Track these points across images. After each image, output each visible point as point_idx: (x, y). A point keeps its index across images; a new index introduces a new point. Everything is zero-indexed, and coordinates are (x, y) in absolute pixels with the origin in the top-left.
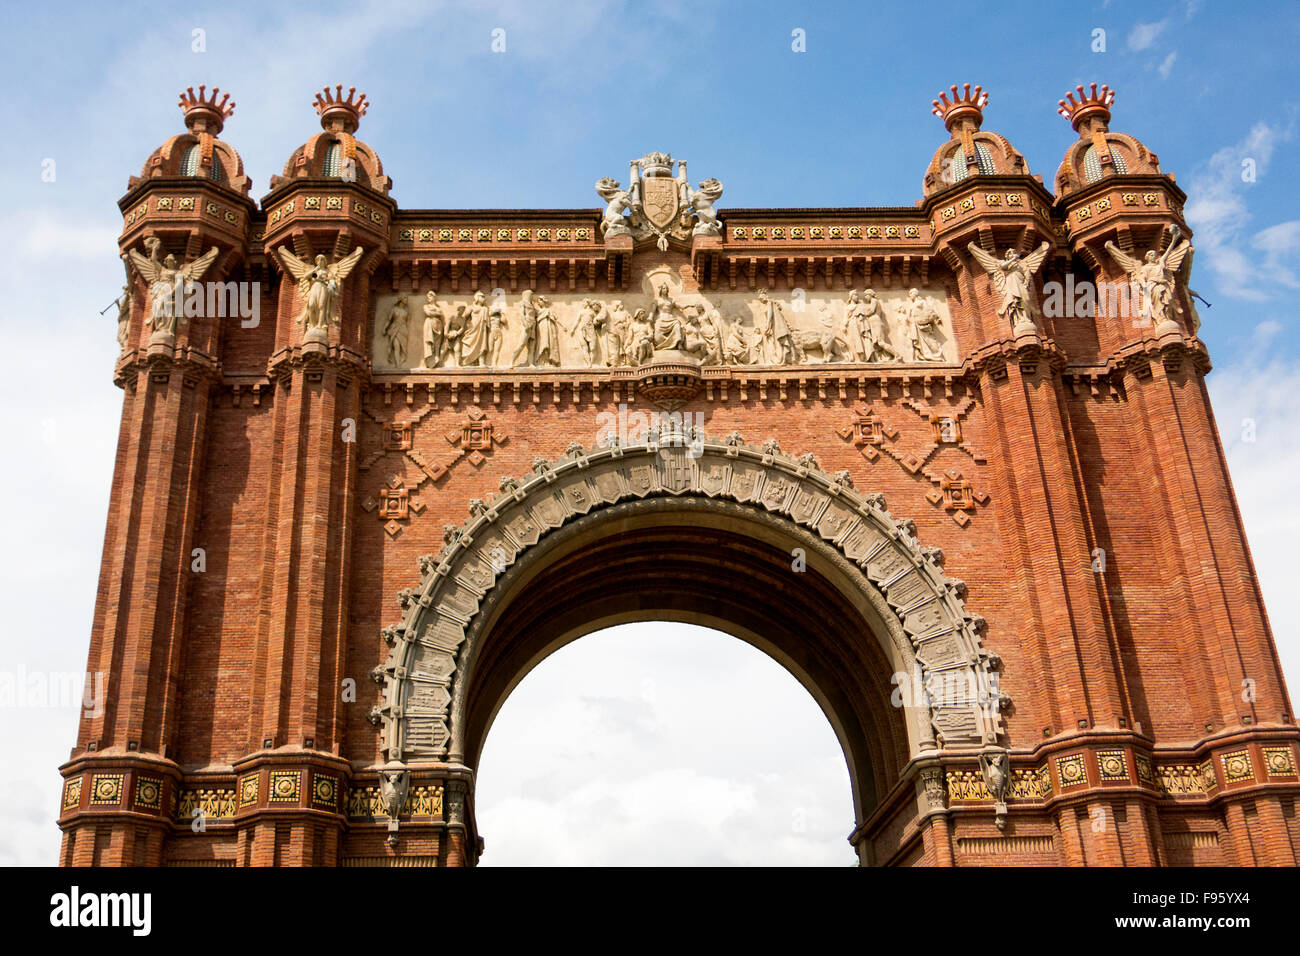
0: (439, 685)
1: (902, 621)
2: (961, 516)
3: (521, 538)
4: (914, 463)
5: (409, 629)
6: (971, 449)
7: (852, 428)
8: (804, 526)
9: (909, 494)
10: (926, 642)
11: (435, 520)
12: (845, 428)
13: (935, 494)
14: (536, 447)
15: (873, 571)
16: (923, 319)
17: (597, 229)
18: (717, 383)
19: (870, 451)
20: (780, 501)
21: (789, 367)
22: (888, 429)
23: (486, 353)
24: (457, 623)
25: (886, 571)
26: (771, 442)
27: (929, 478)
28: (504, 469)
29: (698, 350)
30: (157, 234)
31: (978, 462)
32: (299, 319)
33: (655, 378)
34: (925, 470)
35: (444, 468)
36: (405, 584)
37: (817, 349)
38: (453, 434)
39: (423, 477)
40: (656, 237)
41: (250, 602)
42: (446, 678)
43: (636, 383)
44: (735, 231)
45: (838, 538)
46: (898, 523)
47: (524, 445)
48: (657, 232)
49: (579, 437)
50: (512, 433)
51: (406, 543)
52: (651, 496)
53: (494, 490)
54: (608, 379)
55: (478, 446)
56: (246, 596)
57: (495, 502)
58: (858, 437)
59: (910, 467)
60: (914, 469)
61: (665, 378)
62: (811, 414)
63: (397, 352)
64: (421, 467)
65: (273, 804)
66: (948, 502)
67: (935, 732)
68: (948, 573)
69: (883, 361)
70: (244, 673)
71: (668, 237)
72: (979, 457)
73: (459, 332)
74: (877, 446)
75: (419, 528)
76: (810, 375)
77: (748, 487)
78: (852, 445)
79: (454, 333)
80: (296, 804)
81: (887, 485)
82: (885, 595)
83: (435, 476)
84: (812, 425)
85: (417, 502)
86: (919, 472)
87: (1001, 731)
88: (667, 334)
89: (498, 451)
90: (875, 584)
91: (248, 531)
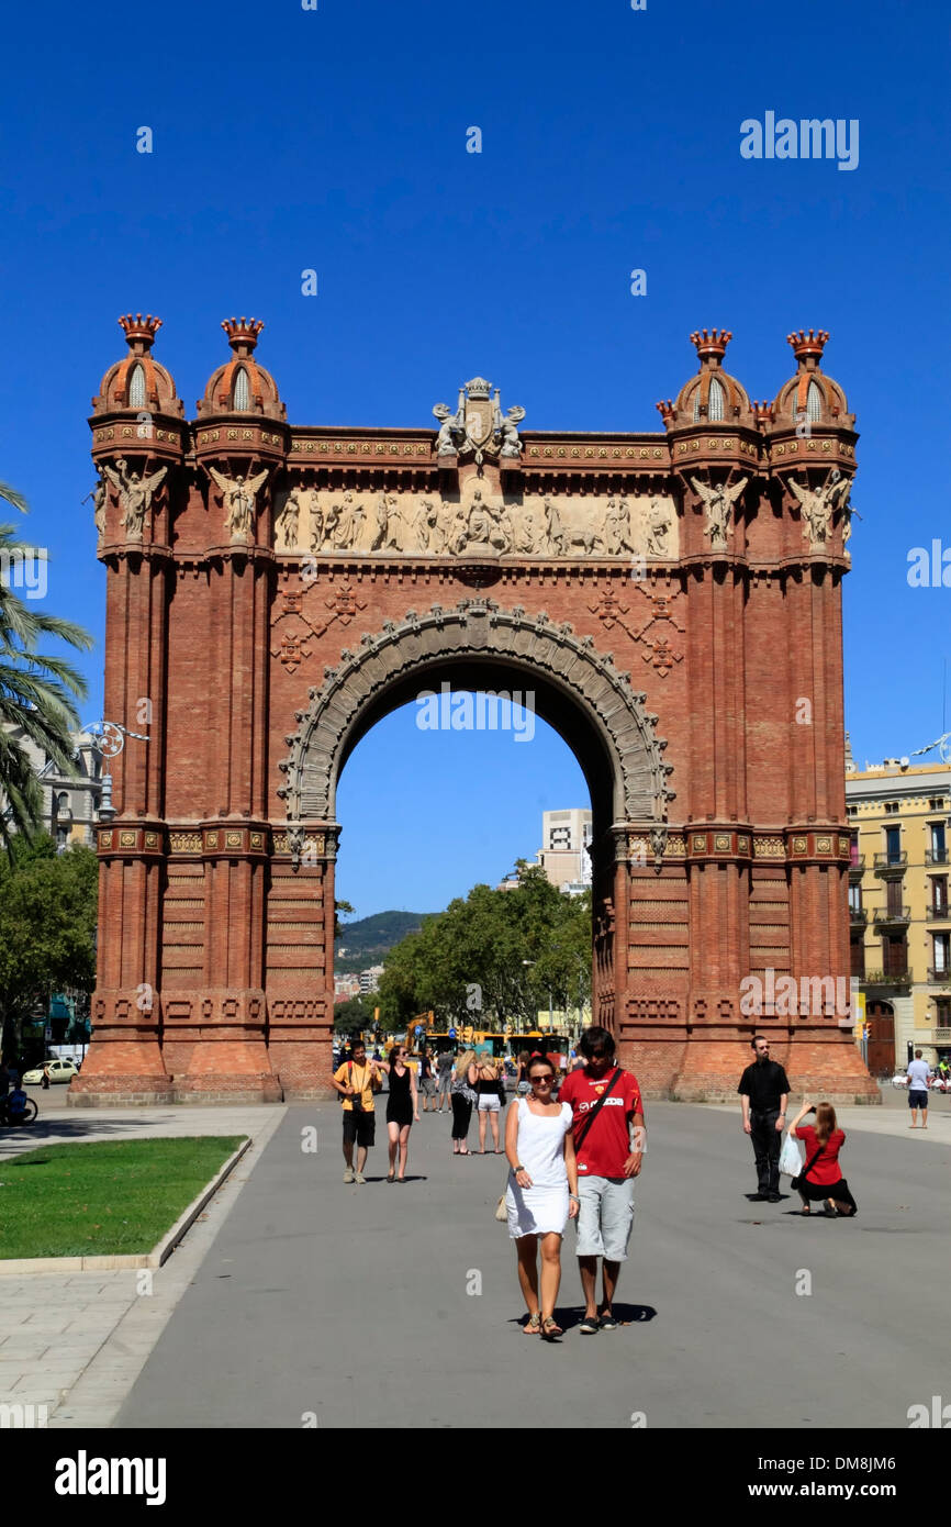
0: (321, 773)
1: (615, 740)
2: (663, 670)
3: (374, 676)
4: (636, 632)
5: (303, 737)
6: (677, 622)
7: (598, 604)
8: (559, 673)
9: (631, 653)
10: (628, 755)
11: (319, 662)
12: (594, 604)
13: (647, 654)
14: (385, 611)
15: (600, 707)
16: (657, 524)
17: (433, 444)
18: (510, 569)
19: (608, 621)
20: (544, 656)
21: (560, 558)
22: (624, 606)
23: (352, 541)
24: (333, 733)
25: (608, 708)
26: (543, 613)
27: (645, 642)
28: (363, 627)
29: (499, 544)
30: (125, 457)
31: (680, 631)
32: (226, 524)
33: (467, 567)
34: (643, 636)
35: (324, 626)
36: (299, 706)
37: (580, 543)
38: (330, 601)
39: (311, 632)
40: (474, 451)
41: (199, 715)
42: (326, 768)
43: (455, 568)
44: (533, 449)
45: (581, 683)
46: (620, 674)
47: (378, 610)
48: (475, 448)
49: (414, 605)
50: (370, 601)
51: (300, 678)
52: (461, 649)
53: (357, 642)
54: (435, 564)
55: (345, 609)
56: (197, 711)
57: (359, 652)
58: (603, 611)
59: (632, 633)
60: (636, 636)
61: (474, 566)
62: (572, 593)
63: (290, 538)
64: (309, 624)
65: (227, 850)
66: (656, 660)
67: (627, 812)
68: (649, 709)
69: (625, 555)
70: (199, 762)
71: (483, 452)
72: (682, 629)
73: (333, 524)
74: (614, 618)
75: (308, 667)
76: (574, 565)
77: (524, 645)
78: (596, 616)
79: (329, 525)
80: (240, 850)
81: (617, 646)
82: (606, 722)
83: (318, 632)
84: (572, 600)
85: (306, 649)
86: (639, 638)
87: (665, 814)
88: (478, 529)
89: (359, 614)
90: (600, 715)
91: (195, 667)
